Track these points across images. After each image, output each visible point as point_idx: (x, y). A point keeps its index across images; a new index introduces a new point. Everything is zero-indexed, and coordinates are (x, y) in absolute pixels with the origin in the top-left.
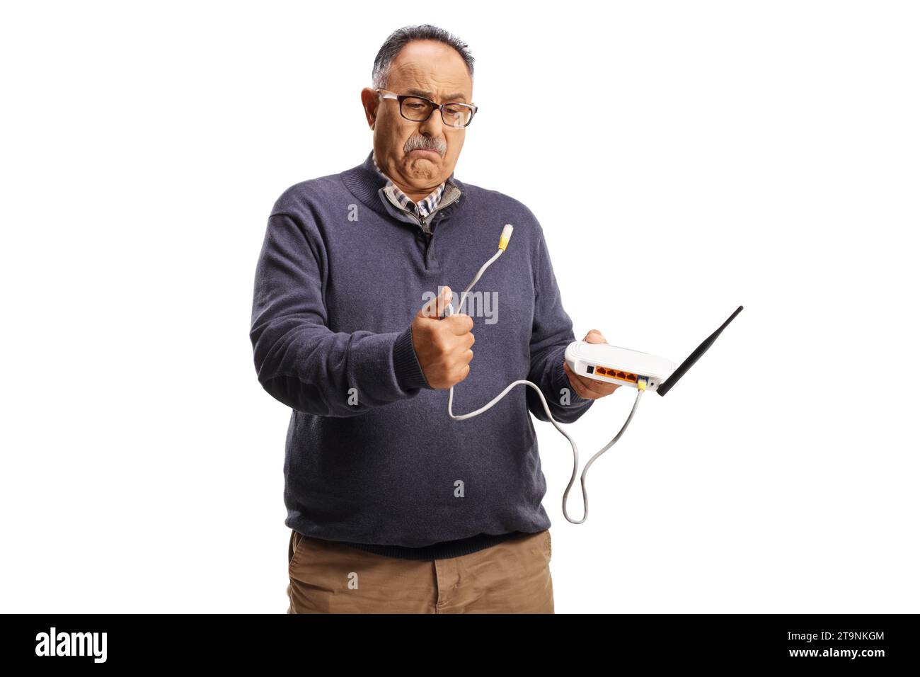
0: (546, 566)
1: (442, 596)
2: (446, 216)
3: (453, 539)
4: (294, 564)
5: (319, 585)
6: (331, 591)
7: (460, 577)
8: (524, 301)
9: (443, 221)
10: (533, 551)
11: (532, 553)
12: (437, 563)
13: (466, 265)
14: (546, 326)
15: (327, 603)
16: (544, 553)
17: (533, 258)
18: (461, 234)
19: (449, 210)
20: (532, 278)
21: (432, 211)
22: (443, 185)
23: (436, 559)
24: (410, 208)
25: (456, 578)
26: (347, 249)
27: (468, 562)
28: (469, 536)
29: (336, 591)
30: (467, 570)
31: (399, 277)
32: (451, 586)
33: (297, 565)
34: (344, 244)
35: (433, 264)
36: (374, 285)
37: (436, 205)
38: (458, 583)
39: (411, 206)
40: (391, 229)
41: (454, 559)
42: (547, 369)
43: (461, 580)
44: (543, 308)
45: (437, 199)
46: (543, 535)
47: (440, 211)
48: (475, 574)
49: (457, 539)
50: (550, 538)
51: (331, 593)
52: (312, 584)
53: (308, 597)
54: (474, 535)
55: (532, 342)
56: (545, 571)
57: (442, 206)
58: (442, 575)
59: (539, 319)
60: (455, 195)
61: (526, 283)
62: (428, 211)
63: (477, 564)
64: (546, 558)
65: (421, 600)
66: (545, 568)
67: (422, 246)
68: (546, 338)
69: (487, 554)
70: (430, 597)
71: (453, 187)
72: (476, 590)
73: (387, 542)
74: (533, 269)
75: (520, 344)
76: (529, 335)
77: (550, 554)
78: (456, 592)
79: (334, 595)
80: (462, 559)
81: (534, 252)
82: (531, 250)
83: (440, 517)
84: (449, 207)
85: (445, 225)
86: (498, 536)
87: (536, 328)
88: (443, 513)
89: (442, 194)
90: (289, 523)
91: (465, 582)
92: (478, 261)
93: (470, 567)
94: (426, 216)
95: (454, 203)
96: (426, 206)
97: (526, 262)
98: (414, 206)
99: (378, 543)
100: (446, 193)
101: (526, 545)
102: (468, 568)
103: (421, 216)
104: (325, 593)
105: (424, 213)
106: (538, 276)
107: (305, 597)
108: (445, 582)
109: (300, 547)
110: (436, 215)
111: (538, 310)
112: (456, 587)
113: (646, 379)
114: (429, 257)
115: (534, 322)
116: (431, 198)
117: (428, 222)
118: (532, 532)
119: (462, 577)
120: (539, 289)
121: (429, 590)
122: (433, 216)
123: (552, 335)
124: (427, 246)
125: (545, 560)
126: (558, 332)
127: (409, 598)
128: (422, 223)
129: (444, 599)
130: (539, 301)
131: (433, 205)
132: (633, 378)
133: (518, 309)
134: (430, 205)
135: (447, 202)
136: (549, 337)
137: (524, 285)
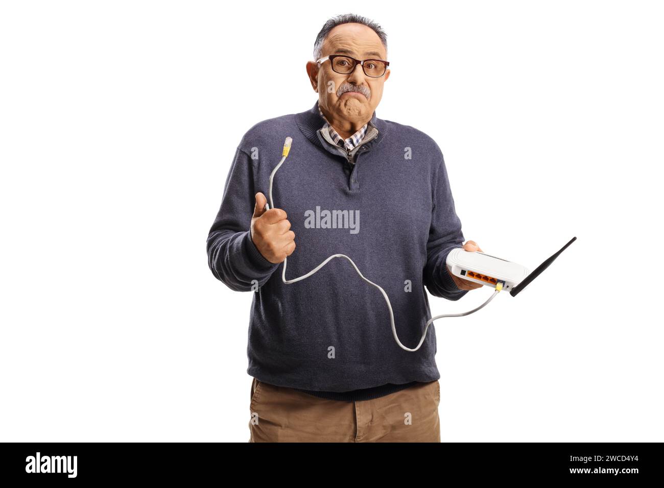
0: (435, 410)
1: (360, 432)
2: (367, 149)
3: (367, 387)
4: (254, 402)
5: (271, 421)
6: (280, 425)
7: (373, 416)
8: (423, 212)
9: (365, 153)
10: (427, 396)
11: (426, 398)
12: (357, 404)
13: (381, 185)
14: (440, 230)
15: (277, 436)
16: (434, 399)
17: (433, 178)
18: (379, 162)
19: (370, 144)
20: (431, 194)
21: (357, 145)
22: (366, 126)
23: (356, 401)
24: (341, 144)
25: (370, 417)
26: (291, 176)
27: (380, 403)
28: (379, 385)
29: (283, 426)
30: (378, 411)
31: (328, 195)
32: (366, 424)
33: (256, 404)
34: (288, 172)
35: (355, 185)
36: (308, 202)
37: (360, 141)
38: (372, 421)
39: (341, 143)
40: (325, 160)
41: (369, 401)
42: (438, 263)
43: (374, 419)
44: (438, 216)
45: (361, 136)
46: (434, 384)
47: (363, 145)
48: (384, 414)
49: (370, 387)
50: (439, 387)
51: (280, 427)
52: (266, 419)
53: (263, 430)
54: (383, 384)
55: (429, 241)
56: (435, 413)
57: (365, 141)
58: (360, 414)
59: (435, 224)
60: (374, 133)
61: (425, 199)
62: (354, 145)
63: (385, 406)
64: (436, 402)
65: (345, 435)
66: (434, 411)
67: (348, 172)
68: (440, 238)
69: (393, 398)
70: (351, 432)
71: (373, 127)
72: (385, 428)
73: (320, 389)
74: (432, 187)
75: (418, 245)
76: (427, 236)
77: (439, 400)
78: (369, 429)
79: (282, 429)
80: (375, 401)
81: (434, 174)
82: (431, 173)
83: (358, 372)
84: (370, 142)
85: (366, 155)
86: (401, 385)
87: (432, 231)
88: (360, 370)
89: (365, 132)
90: (250, 372)
91: (376, 421)
92: (390, 183)
93: (380, 408)
94: (351, 149)
95: (373, 139)
96: (352, 142)
97: (426, 183)
98: (344, 143)
99: (314, 390)
100: (368, 132)
101: (421, 391)
102: (378, 409)
103: (348, 150)
104: (276, 427)
105: (351, 147)
106: (435, 192)
107: (261, 430)
108: (362, 420)
109: (258, 389)
110: (360, 148)
111: (435, 219)
112: (370, 424)
113: (503, 282)
114: (352, 181)
115: (431, 226)
116: (356, 136)
117: (353, 154)
118: (426, 382)
119: (374, 416)
120: (436, 202)
121: (350, 426)
122: (357, 149)
123: (444, 236)
124: (351, 171)
125: (435, 404)
126: (449, 234)
127: (336, 433)
128: (348, 155)
129: (361, 434)
130: (435, 212)
131: (357, 141)
132: (494, 281)
133: (419, 219)
134: (355, 141)
135: (368, 139)
136: (442, 237)
137: (424, 200)
